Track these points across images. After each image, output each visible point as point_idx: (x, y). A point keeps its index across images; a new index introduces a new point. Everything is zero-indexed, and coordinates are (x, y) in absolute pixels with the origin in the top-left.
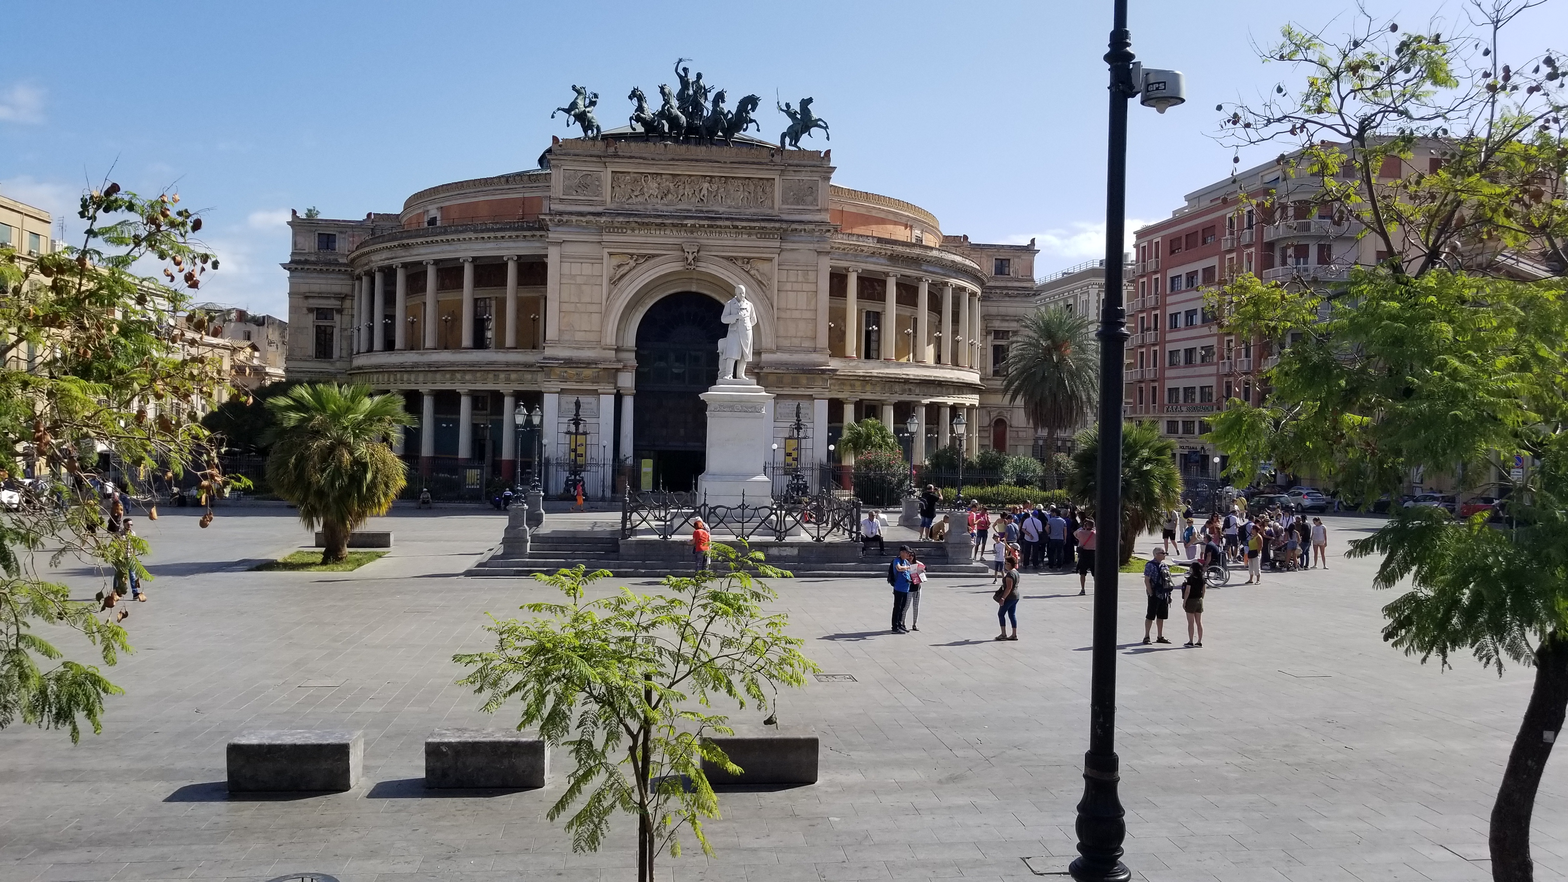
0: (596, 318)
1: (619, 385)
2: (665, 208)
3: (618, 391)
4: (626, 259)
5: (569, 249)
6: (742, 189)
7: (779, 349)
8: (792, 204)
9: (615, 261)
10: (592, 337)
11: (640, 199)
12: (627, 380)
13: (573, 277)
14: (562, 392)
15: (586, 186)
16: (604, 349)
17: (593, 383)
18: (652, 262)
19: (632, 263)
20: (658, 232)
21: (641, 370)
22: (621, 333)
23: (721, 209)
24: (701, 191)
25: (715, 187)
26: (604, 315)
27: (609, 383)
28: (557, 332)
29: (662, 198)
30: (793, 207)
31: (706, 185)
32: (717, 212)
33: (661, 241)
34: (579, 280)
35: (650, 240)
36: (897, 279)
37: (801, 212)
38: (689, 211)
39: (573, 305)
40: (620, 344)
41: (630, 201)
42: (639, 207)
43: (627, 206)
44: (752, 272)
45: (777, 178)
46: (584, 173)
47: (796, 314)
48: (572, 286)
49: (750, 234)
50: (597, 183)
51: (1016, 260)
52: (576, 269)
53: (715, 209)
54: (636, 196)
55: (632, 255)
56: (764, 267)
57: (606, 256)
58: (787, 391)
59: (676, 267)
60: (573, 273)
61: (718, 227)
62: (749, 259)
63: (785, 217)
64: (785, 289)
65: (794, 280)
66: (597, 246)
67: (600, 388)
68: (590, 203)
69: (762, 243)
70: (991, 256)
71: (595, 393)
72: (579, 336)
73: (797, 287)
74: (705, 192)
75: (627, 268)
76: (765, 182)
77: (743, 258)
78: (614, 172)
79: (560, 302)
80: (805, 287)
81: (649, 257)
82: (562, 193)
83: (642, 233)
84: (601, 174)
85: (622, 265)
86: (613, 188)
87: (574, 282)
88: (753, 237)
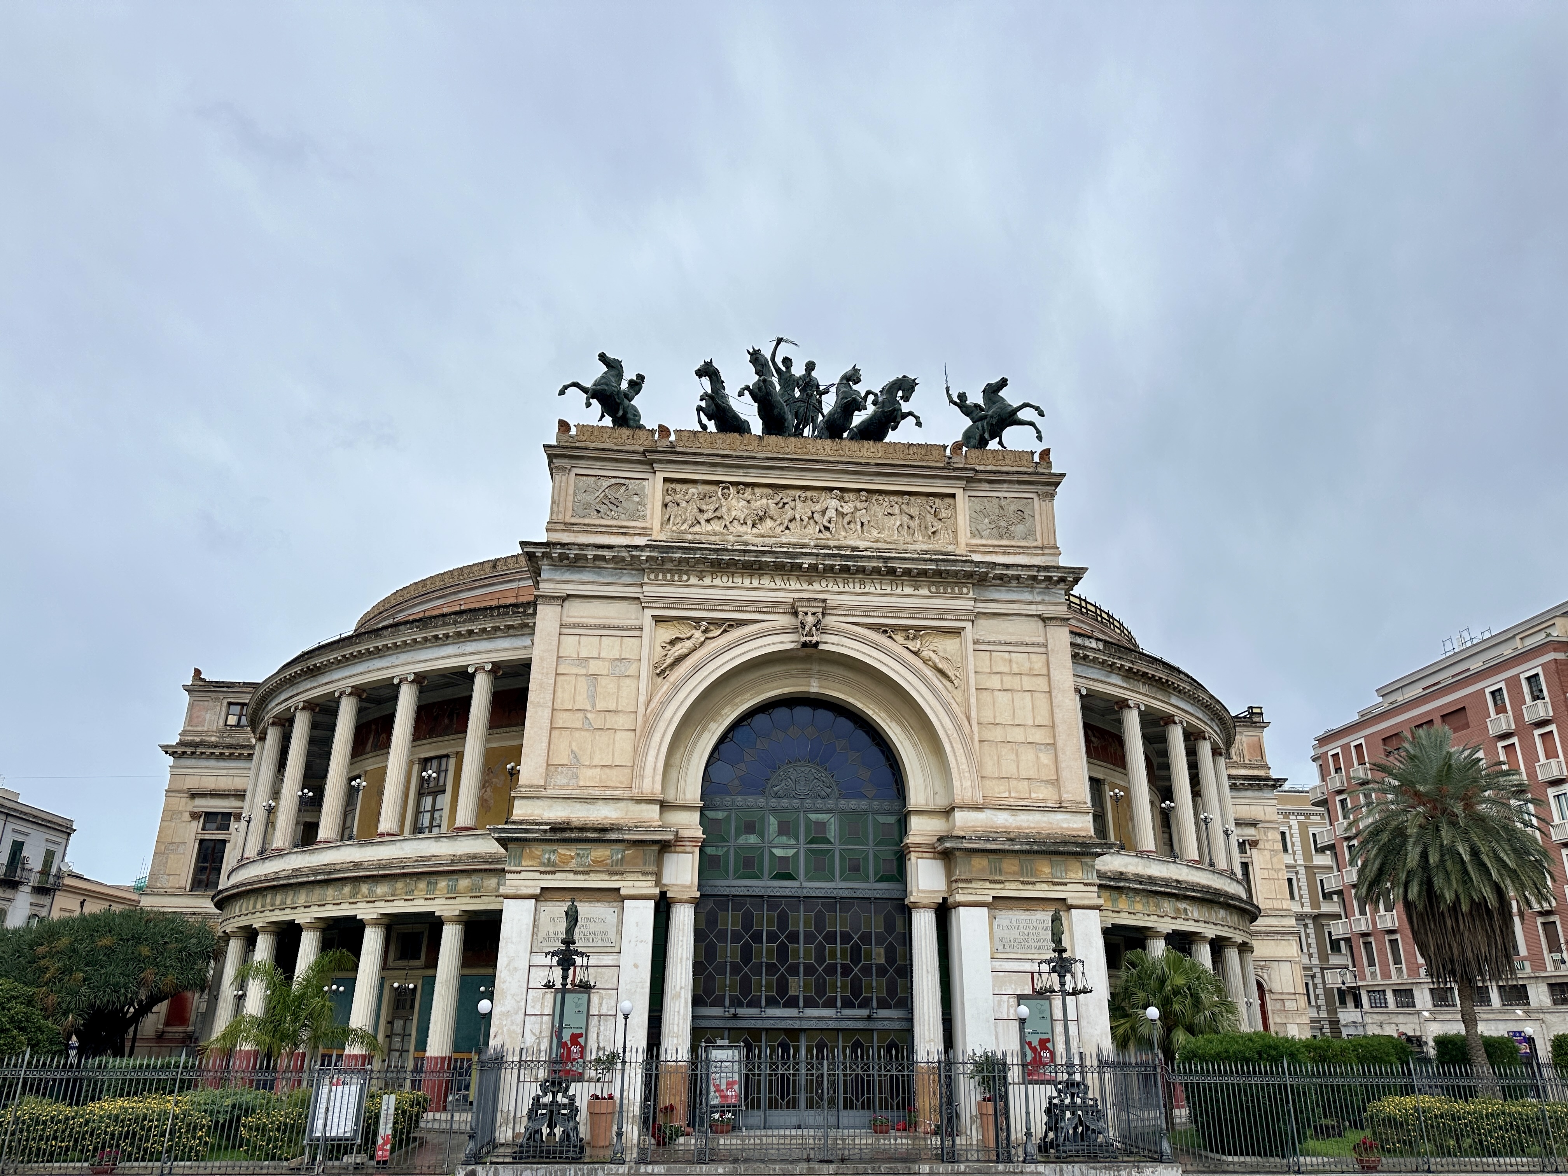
0: (624, 741)
1: (664, 881)
2: (759, 540)
3: (663, 894)
4: (686, 632)
5: (578, 612)
6: (897, 511)
7: (987, 802)
8: (988, 538)
9: (667, 633)
10: (617, 777)
11: (716, 526)
12: (683, 870)
13: (584, 661)
14: (545, 894)
15: (616, 503)
16: (639, 801)
17: (611, 873)
18: (736, 633)
19: (698, 635)
20: (747, 581)
21: (709, 850)
22: (673, 774)
23: (862, 544)
24: (824, 512)
25: (847, 508)
26: (642, 734)
27: (645, 874)
28: (542, 770)
29: (753, 526)
30: (990, 542)
31: (834, 503)
32: (854, 549)
33: (752, 595)
34: (595, 667)
35: (732, 594)
37: (1008, 549)
38: (803, 546)
39: (580, 715)
40: (670, 797)
41: (697, 529)
42: (713, 539)
43: (690, 537)
44: (925, 654)
45: (959, 493)
46: (614, 481)
47: (1017, 734)
48: (580, 679)
49: (918, 586)
50: (636, 498)
52: (588, 646)
53: (851, 541)
54: (708, 521)
55: (698, 621)
56: (949, 645)
57: (648, 623)
58: (1011, 890)
59: (781, 642)
60: (584, 654)
61: (858, 570)
62: (918, 629)
63: (980, 558)
64: (989, 685)
65: (1007, 670)
66: (633, 606)
67: (626, 886)
68: (623, 531)
69: (940, 602)
71: (615, 895)
72: (589, 778)
73: (1010, 682)
74: (831, 513)
75: (688, 644)
76: (937, 501)
77: (905, 628)
78: (666, 480)
79: (553, 710)
80: (1028, 683)
81: (731, 626)
82: (569, 513)
83: (717, 582)
84: (645, 483)
85: (678, 639)
86: (666, 505)
87: (584, 671)
88: (924, 591)
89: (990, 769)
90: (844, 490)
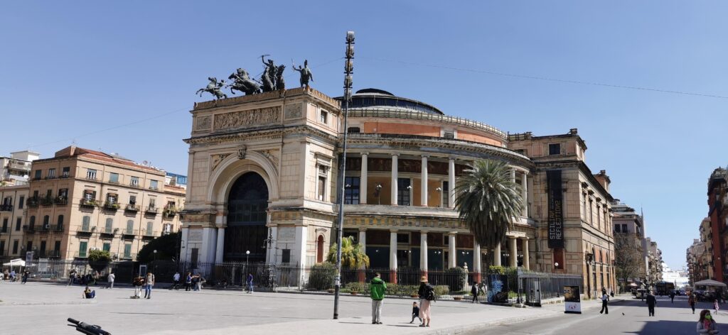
0: (205, 188)
2: (234, 129)
3: (215, 226)
4: (218, 157)
6: (267, 114)
7: (280, 198)
8: (290, 118)
9: (214, 159)
10: (203, 198)
12: (220, 220)
14: (190, 227)
15: (206, 124)
17: (200, 222)
19: (220, 159)
20: (230, 142)
22: (216, 196)
23: (257, 126)
26: (208, 186)
27: (209, 222)
29: (234, 125)
31: (252, 115)
32: (255, 128)
33: (231, 146)
34: (201, 170)
35: (227, 146)
36: (428, 159)
37: (293, 121)
38: (243, 129)
40: (215, 201)
41: (221, 128)
42: (224, 131)
43: (219, 131)
44: (270, 157)
45: (282, 105)
46: (205, 118)
47: (291, 178)
49: (269, 137)
50: (209, 122)
51: (563, 144)
53: (255, 126)
54: (224, 125)
55: (220, 155)
56: (275, 154)
57: (209, 157)
58: (283, 222)
59: (235, 159)
61: (254, 135)
62: (269, 150)
63: (286, 125)
65: (290, 159)
66: (206, 153)
68: (206, 132)
69: (273, 141)
70: (545, 143)
71: (200, 227)
72: (199, 198)
74: (251, 118)
75: (218, 162)
76: (277, 108)
77: (266, 150)
78: (215, 115)
79: (192, 182)
80: (295, 162)
81: (227, 155)
82: (196, 129)
85: (216, 161)
86: (215, 123)
89: (283, 189)
90: (254, 110)
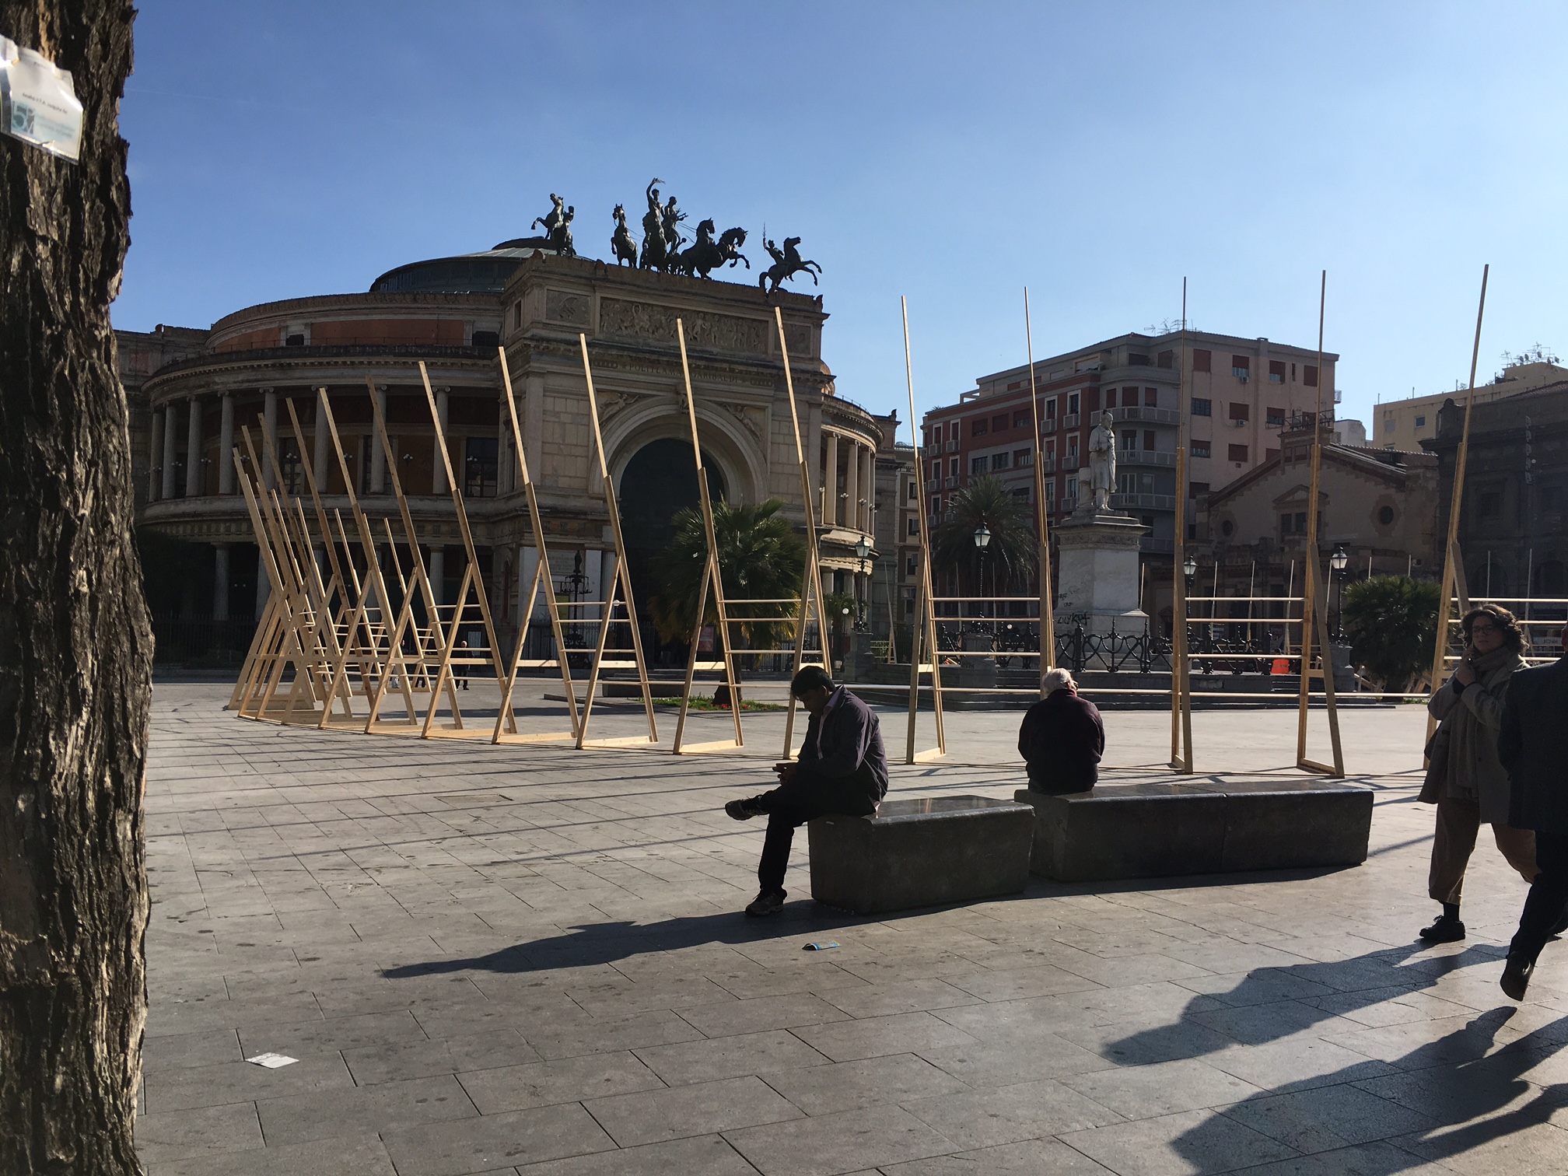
0: (582, 463)
1: (604, 540)
2: (656, 343)
3: (604, 547)
4: (615, 398)
5: (554, 382)
6: (735, 330)
9: (603, 399)
10: (579, 484)
11: (630, 331)
12: (612, 534)
13: (557, 414)
15: (571, 311)
16: (592, 498)
17: (579, 536)
18: (644, 402)
19: (622, 403)
20: (650, 370)
23: (715, 350)
24: (693, 328)
25: (708, 324)
26: (592, 460)
27: (596, 537)
28: (539, 477)
29: (653, 333)
31: (700, 322)
32: (711, 353)
33: (653, 379)
34: (565, 418)
35: (642, 378)
37: (793, 359)
39: (557, 446)
41: (619, 333)
42: (632, 341)
43: (616, 338)
44: (746, 421)
45: (771, 320)
46: (570, 296)
47: (789, 469)
48: (556, 424)
49: (745, 380)
50: (583, 309)
52: (560, 404)
54: (626, 328)
55: (622, 393)
56: (757, 416)
59: (665, 410)
60: (557, 409)
61: (713, 369)
62: (743, 406)
63: (778, 364)
64: (777, 440)
65: (787, 432)
68: (573, 331)
69: (753, 390)
72: (563, 482)
73: (788, 440)
74: (698, 329)
75: (616, 408)
76: (757, 324)
77: (737, 405)
78: (602, 298)
79: (542, 442)
81: (640, 397)
82: (545, 316)
83: (633, 369)
84: (589, 298)
85: (611, 404)
86: (601, 315)
87: (557, 420)
88: (748, 383)
90: (705, 313)
